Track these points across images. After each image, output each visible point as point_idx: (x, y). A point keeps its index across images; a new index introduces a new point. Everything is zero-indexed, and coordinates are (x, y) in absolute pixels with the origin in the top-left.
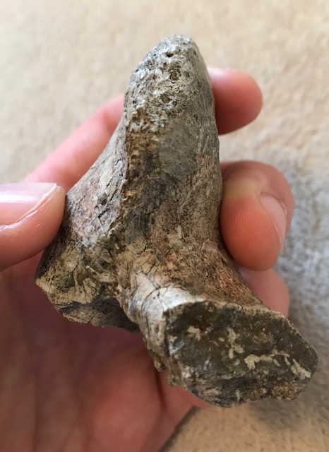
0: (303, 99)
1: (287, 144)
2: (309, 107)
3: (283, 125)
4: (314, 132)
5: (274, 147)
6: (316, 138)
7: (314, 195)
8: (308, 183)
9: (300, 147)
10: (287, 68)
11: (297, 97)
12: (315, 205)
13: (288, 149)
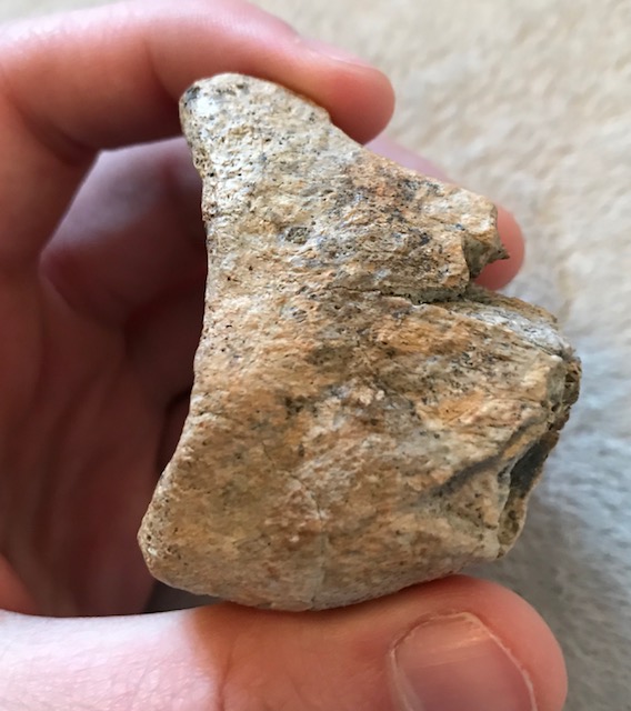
0: (550, 91)
1: (518, 167)
2: (558, 106)
3: (513, 133)
4: (565, 151)
5: (496, 170)
6: (569, 161)
7: (562, 257)
8: (553, 237)
9: (541, 174)
10: (523, 34)
11: (539, 86)
12: (563, 275)
13: (519, 176)
